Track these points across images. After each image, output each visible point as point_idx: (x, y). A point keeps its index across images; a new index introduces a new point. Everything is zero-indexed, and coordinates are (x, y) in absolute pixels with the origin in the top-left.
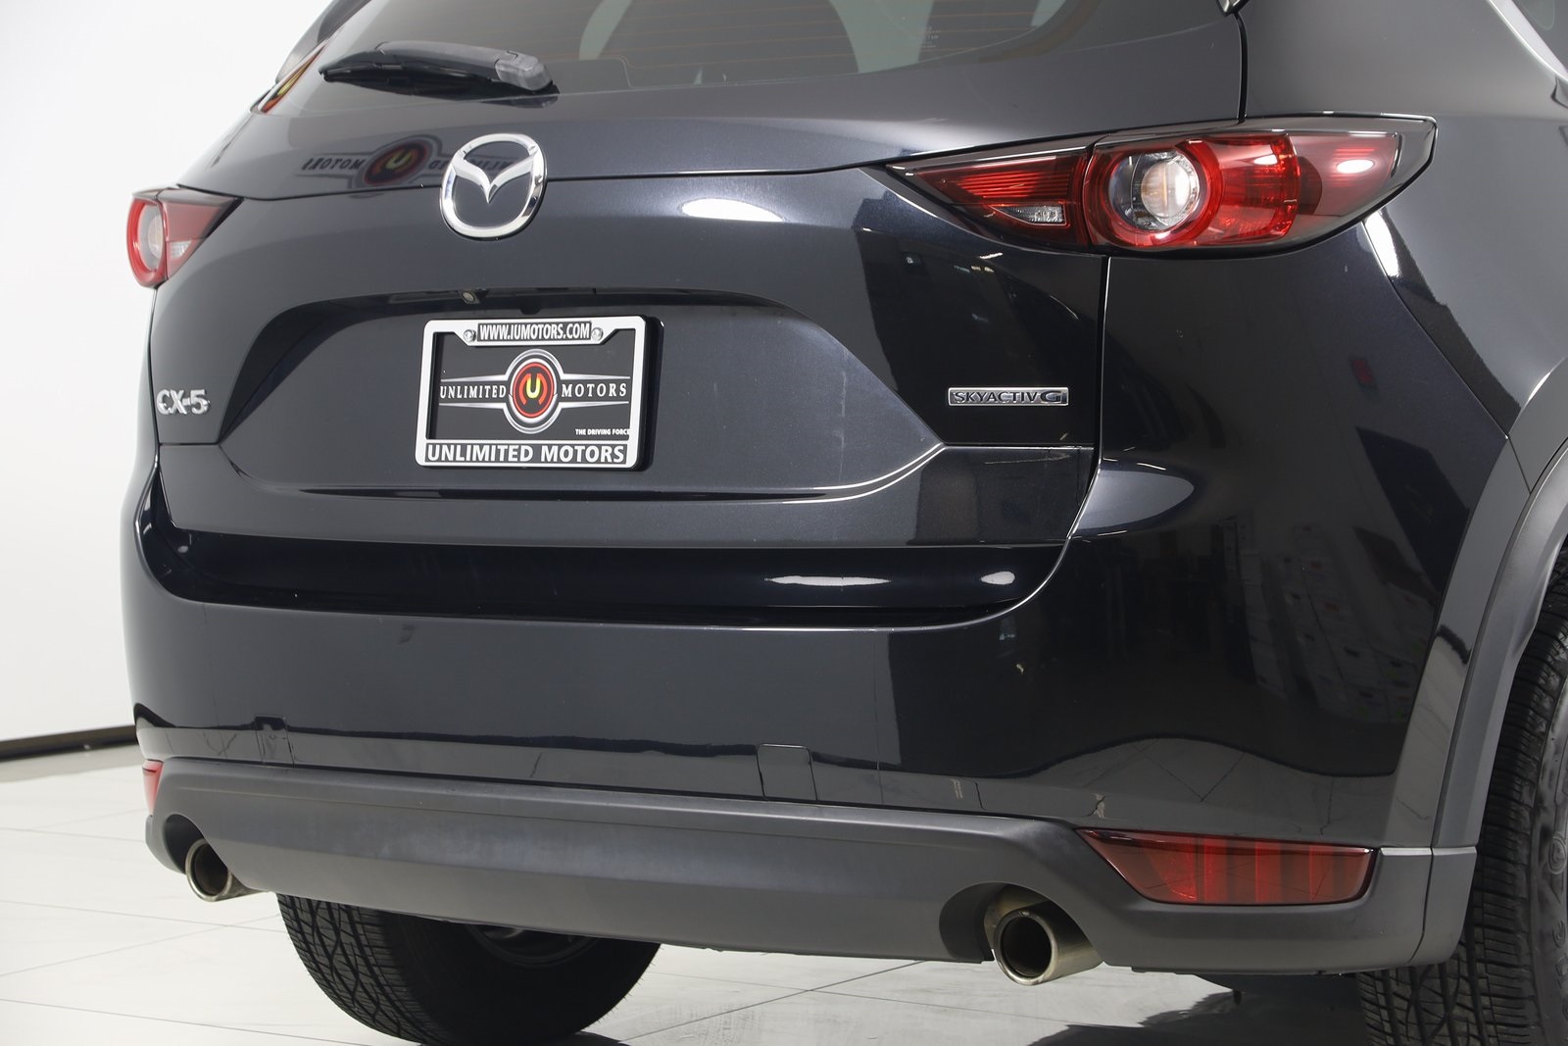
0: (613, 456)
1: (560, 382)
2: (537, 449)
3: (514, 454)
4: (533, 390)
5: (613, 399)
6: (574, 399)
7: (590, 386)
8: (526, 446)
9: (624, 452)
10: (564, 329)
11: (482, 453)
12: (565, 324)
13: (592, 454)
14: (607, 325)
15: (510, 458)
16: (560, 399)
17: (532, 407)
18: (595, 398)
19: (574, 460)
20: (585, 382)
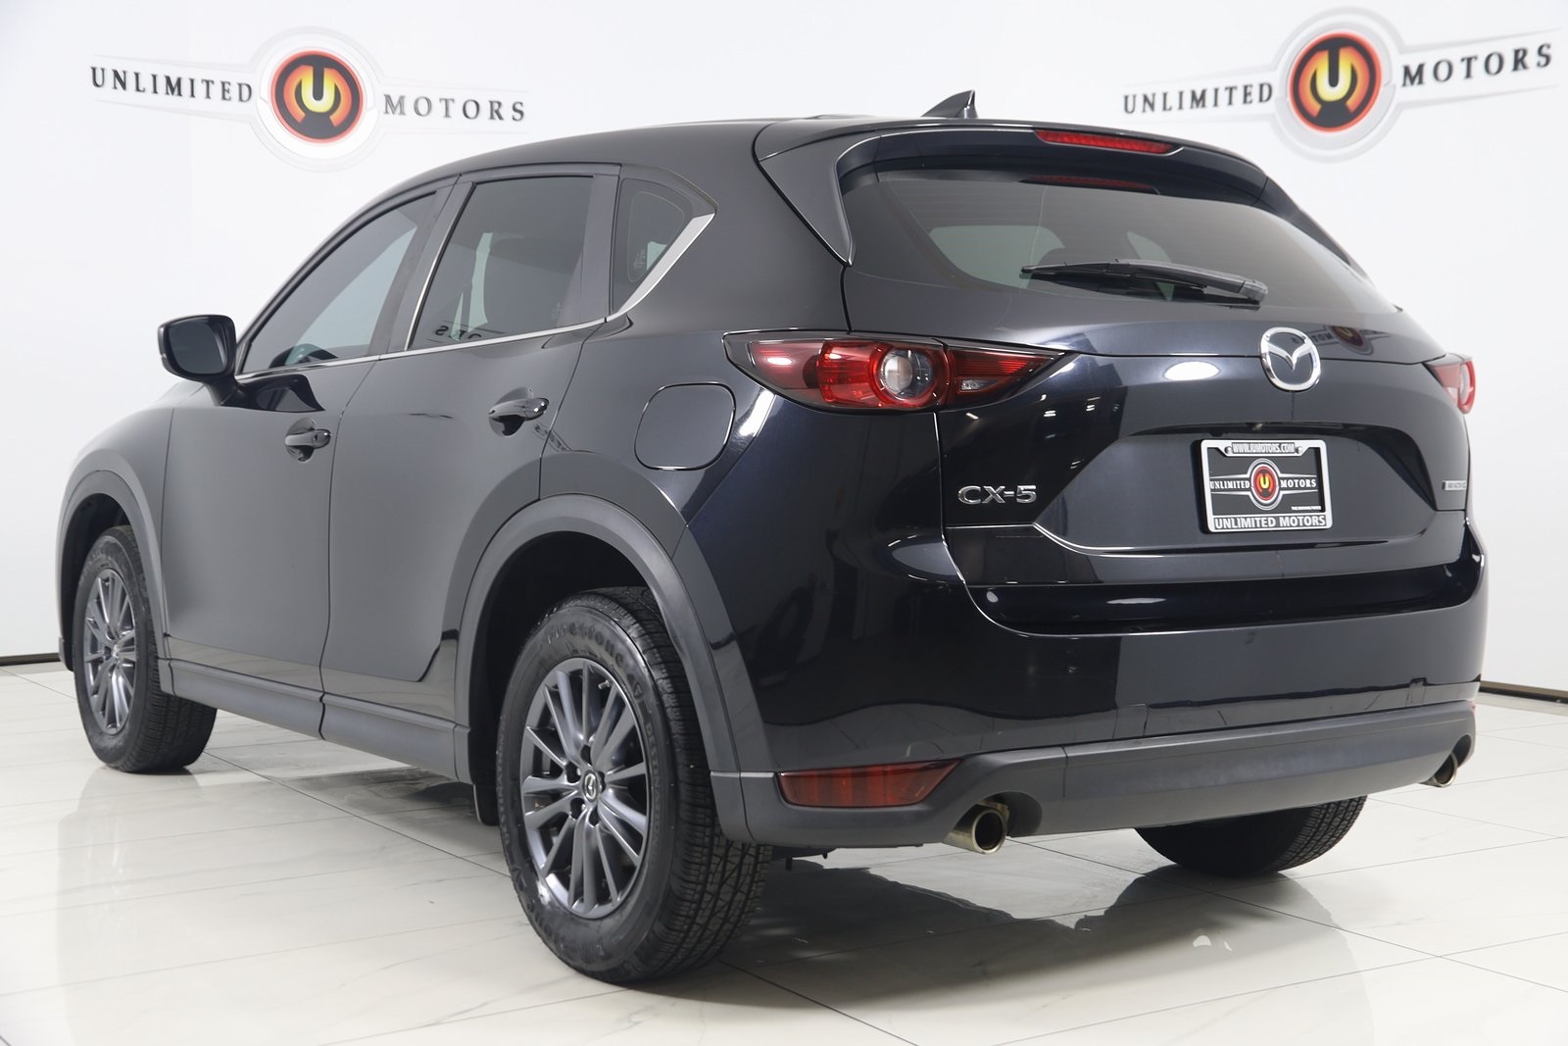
0: (1320, 522)
1: (1279, 479)
2: (1277, 519)
3: (1263, 522)
4: (1265, 483)
5: (1309, 488)
6: (1288, 489)
7: (1296, 481)
8: (1271, 518)
9: (1324, 519)
10: (1280, 447)
11: (1246, 523)
12: (1280, 444)
13: (1308, 521)
14: (1304, 445)
15: (1263, 525)
16: (1281, 489)
17: (1266, 494)
18: (1300, 488)
19: (1298, 526)
20: (1293, 479)
